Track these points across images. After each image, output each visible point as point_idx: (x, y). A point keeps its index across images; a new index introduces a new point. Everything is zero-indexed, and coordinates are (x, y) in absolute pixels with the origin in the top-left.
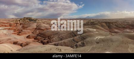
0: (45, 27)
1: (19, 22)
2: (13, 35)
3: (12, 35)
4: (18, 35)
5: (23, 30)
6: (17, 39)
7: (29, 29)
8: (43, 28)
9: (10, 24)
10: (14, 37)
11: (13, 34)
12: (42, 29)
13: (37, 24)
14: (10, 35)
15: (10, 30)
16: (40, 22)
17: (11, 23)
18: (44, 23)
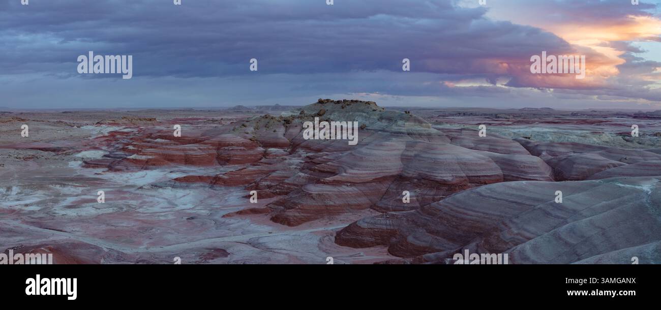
0: (464, 164)
1: (281, 131)
2: (246, 222)
3: (235, 222)
4: (275, 219)
5: (314, 189)
6: (269, 249)
7: (353, 184)
8: (447, 177)
9: (220, 145)
10: (245, 238)
11: (240, 213)
12: (444, 183)
13: (410, 146)
14: (218, 224)
15: (220, 190)
16: (429, 136)
17: (229, 137)
18: (453, 139)
